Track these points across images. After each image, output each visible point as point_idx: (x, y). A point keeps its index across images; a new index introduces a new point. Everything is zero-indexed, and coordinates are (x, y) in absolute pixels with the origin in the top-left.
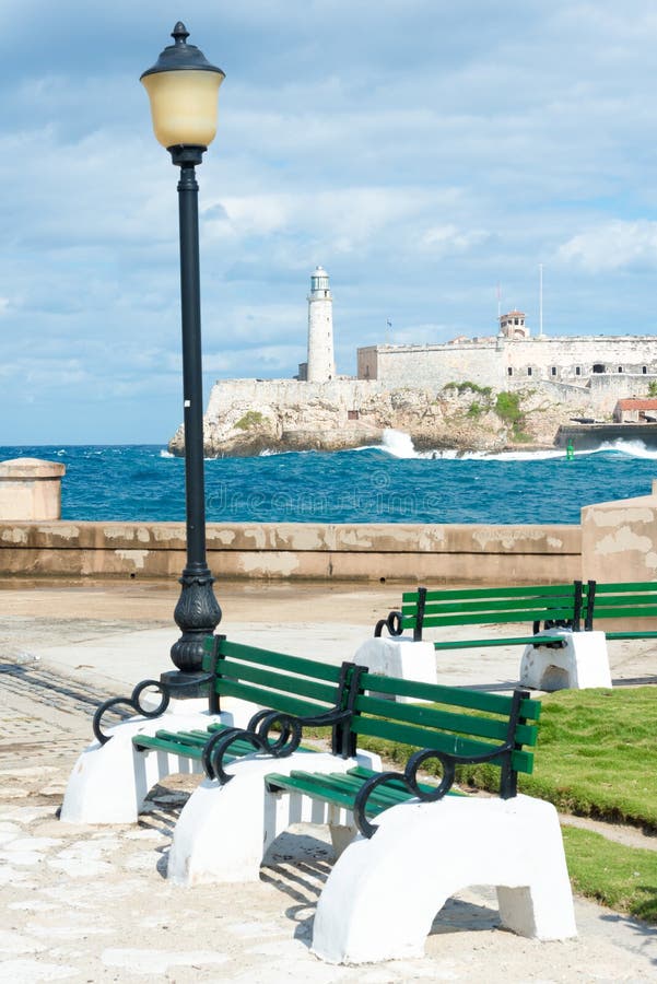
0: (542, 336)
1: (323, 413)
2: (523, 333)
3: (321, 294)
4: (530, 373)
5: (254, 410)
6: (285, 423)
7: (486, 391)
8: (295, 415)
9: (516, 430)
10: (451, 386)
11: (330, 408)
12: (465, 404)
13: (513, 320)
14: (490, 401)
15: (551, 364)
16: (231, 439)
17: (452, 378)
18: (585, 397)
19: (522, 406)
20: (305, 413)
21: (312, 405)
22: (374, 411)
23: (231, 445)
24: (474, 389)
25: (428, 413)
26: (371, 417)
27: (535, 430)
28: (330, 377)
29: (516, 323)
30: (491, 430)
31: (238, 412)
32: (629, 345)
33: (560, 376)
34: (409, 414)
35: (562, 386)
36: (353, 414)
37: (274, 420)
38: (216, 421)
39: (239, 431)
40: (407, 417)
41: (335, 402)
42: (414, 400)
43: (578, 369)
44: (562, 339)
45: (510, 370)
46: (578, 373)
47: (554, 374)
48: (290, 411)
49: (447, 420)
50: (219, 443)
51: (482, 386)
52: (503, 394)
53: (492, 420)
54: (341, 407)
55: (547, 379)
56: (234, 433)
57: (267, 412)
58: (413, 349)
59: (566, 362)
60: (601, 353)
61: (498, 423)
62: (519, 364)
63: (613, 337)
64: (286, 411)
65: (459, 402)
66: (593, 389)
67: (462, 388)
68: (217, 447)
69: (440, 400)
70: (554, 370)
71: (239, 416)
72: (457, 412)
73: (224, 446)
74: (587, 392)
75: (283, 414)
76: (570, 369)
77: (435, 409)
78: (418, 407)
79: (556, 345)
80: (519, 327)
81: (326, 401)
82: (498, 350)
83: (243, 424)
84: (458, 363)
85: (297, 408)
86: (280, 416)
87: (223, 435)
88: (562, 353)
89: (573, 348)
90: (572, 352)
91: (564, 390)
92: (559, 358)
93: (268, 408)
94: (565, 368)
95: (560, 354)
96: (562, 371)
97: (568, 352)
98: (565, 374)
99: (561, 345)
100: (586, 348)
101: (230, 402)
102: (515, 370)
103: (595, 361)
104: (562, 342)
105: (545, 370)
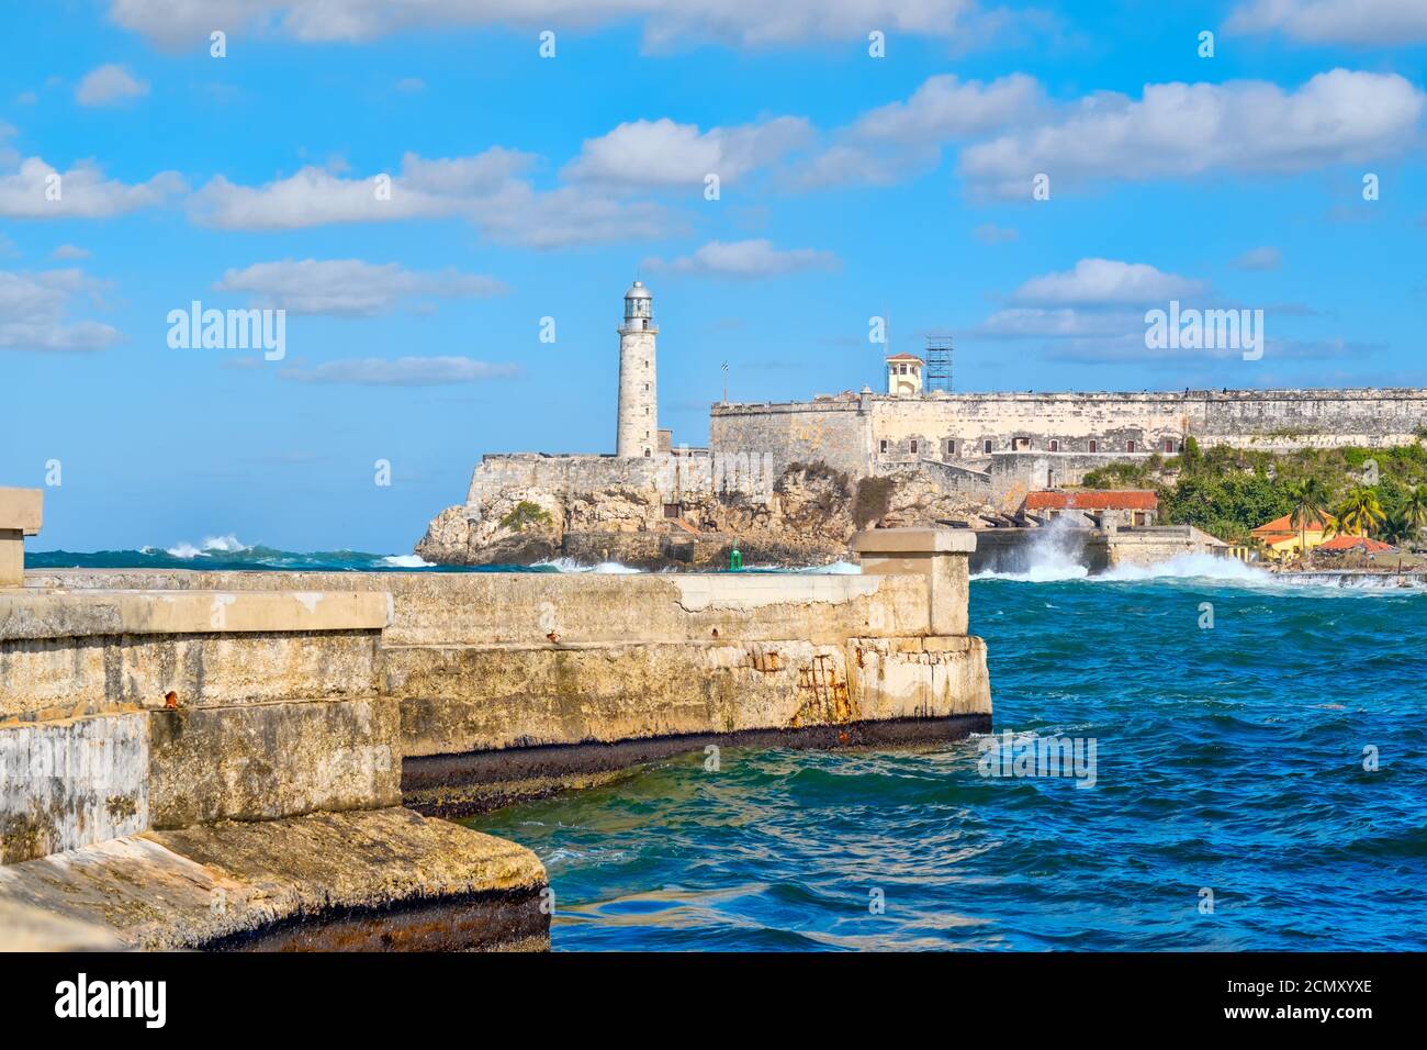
0: (939, 392)
1: (626, 507)
3: (638, 324)
4: (914, 450)
5: (530, 500)
6: (573, 521)
7: (842, 477)
8: (587, 511)
10: (796, 468)
11: (633, 499)
12: (813, 496)
13: (899, 367)
14: (846, 491)
15: (945, 434)
16: (494, 545)
17: (799, 455)
18: (982, 488)
19: (892, 500)
20: (600, 505)
21: (610, 494)
22: (699, 505)
24: (827, 473)
25: (762, 509)
26: (693, 514)
28: (648, 451)
29: (904, 371)
31: (507, 503)
32: (1070, 407)
33: (959, 455)
34: (742, 509)
35: (952, 471)
36: (671, 510)
37: (558, 517)
38: (477, 517)
39: (507, 532)
40: (740, 514)
41: (644, 489)
43: (988, 444)
44: (967, 397)
45: (883, 444)
46: (988, 449)
47: (951, 450)
48: (580, 504)
49: (785, 520)
51: (837, 470)
52: (866, 481)
53: (843, 521)
54: (652, 496)
55: (937, 458)
56: (497, 537)
57: (548, 503)
58: (753, 410)
59: (970, 432)
60: (1026, 419)
62: (897, 435)
63: (1046, 395)
64: (576, 502)
65: (804, 493)
66: (993, 477)
67: (810, 472)
69: (780, 490)
70: (951, 444)
71: (506, 507)
72: (802, 508)
73: (481, 556)
74: (985, 479)
75: (571, 507)
76: (975, 444)
77: (773, 503)
79: (955, 406)
80: (908, 377)
81: (630, 489)
82: (861, 413)
83: (512, 520)
84: (806, 431)
85: (590, 499)
86: (568, 512)
87: (484, 538)
88: (966, 419)
89: (982, 412)
90: (980, 417)
91: (954, 477)
92: (959, 426)
93: (551, 498)
94: (968, 442)
95: (961, 421)
96: (964, 446)
97: (974, 418)
98: (968, 452)
99: (964, 406)
100: (1001, 412)
101: (499, 488)
102: (892, 444)
103: (1016, 431)
104: (965, 402)
105: (937, 444)
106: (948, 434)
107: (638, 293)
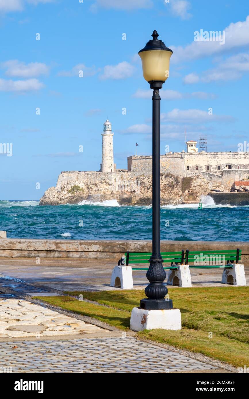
0: (203, 152)
1: (107, 187)
2: (195, 150)
3: (108, 132)
4: (197, 169)
5: (77, 185)
6: (90, 191)
7: (176, 177)
8: (95, 188)
11: (109, 184)
12: (167, 183)
14: (178, 182)
16: (66, 198)
17: (162, 171)
18: (220, 180)
19: (192, 184)
20: (99, 186)
21: (102, 183)
22: (129, 186)
23: (66, 201)
24: (171, 176)
26: (128, 189)
27: (198, 195)
28: (111, 170)
29: (192, 145)
30: (177, 195)
31: (70, 186)
32: (243, 156)
33: (211, 170)
34: (144, 187)
35: (210, 175)
36: (121, 187)
37: (86, 190)
38: (60, 190)
39: (70, 194)
40: (143, 189)
41: (112, 181)
43: (219, 167)
44: (212, 153)
45: (188, 167)
46: (219, 169)
47: (208, 169)
48: (92, 186)
50: (61, 200)
51: (174, 175)
52: (184, 178)
53: (178, 190)
54: (115, 184)
55: (204, 171)
56: (67, 196)
57: (82, 186)
58: (147, 157)
59: (213, 163)
60: (230, 159)
61: (180, 192)
62: (192, 164)
63: (235, 152)
64: (91, 185)
66: (223, 177)
68: (60, 202)
70: (208, 167)
71: (70, 187)
73: (63, 202)
74: (221, 178)
75: (89, 187)
76: (215, 167)
78: (148, 184)
79: (209, 156)
81: (108, 181)
82: (182, 158)
83: (71, 192)
85: (95, 185)
86: (88, 188)
87: (63, 196)
88: (212, 160)
89: (217, 157)
90: (216, 159)
91: (211, 177)
92: (210, 162)
93: (83, 184)
94: (213, 167)
95: (211, 160)
96: (212, 168)
97: (214, 159)
98: (213, 169)
99: (211, 156)
100: (223, 158)
101: (67, 181)
102: (190, 167)
103: (227, 163)
104: (212, 155)
105: (204, 167)
106: (207, 164)
107: (108, 123)
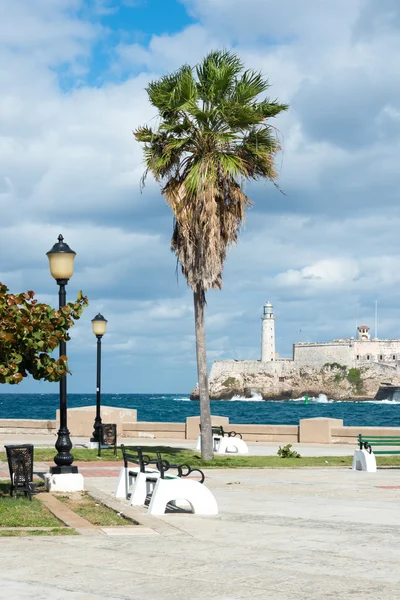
0: (376, 339)
1: (266, 378)
2: (366, 337)
3: (268, 316)
4: (368, 358)
5: (232, 376)
6: (247, 383)
7: (344, 368)
8: (252, 379)
9: (357, 388)
10: (327, 365)
11: (269, 376)
12: (333, 374)
13: (362, 330)
14: (345, 373)
15: (379, 353)
16: (219, 391)
17: (328, 360)
18: (394, 372)
19: (362, 376)
20: (257, 378)
21: (260, 374)
22: (291, 377)
23: (219, 394)
24: (338, 366)
25: (315, 379)
26: (290, 381)
27: (368, 388)
28: (272, 359)
29: (364, 332)
30: (344, 388)
31: (224, 377)
33: (384, 360)
34: (307, 379)
35: (383, 366)
36: (282, 379)
37: (242, 382)
38: (214, 382)
39: (224, 387)
41: (272, 372)
42: (310, 372)
43: (394, 356)
44: (386, 341)
45: (358, 356)
46: (394, 358)
47: (381, 359)
48: (249, 377)
49: (324, 383)
50: (214, 393)
51: (342, 365)
52: (353, 369)
53: (345, 383)
54: (275, 375)
55: (377, 361)
56: (220, 389)
57: (238, 377)
58: (311, 345)
59: (387, 352)
61: (348, 385)
62: (363, 353)
65: (330, 373)
66: (398, 368)
67: (332, 366)
69: (322, 372)
70: (381, 357)
71: (224, 379)
72: (330, 379)
73: (216, 395)
74: (395, 369)
75: (247, 378)
76: (390, 356)
77: (319, 377)
78: (312, 376)
79: (383, 343)
80: (365, 334)
81: (267, 372)
82: (351, 346)
83: (225, 384)
84: (331, 353)
85: (253, 376)
86: (245, 380)
87: (216, 389)
89: (392, 345)
90: (391, 347)
91: (384, 368)
93: (239, 375)
94: (387, 356)
95: (385, 349)
96: (385, 357)
97: (389, 347)
98: (387, 359)
99: (385, 343)
100: (398, 346)
101: (221, 372)
102: (361, 357)
105: (376, 357)
107: (268, 305)
